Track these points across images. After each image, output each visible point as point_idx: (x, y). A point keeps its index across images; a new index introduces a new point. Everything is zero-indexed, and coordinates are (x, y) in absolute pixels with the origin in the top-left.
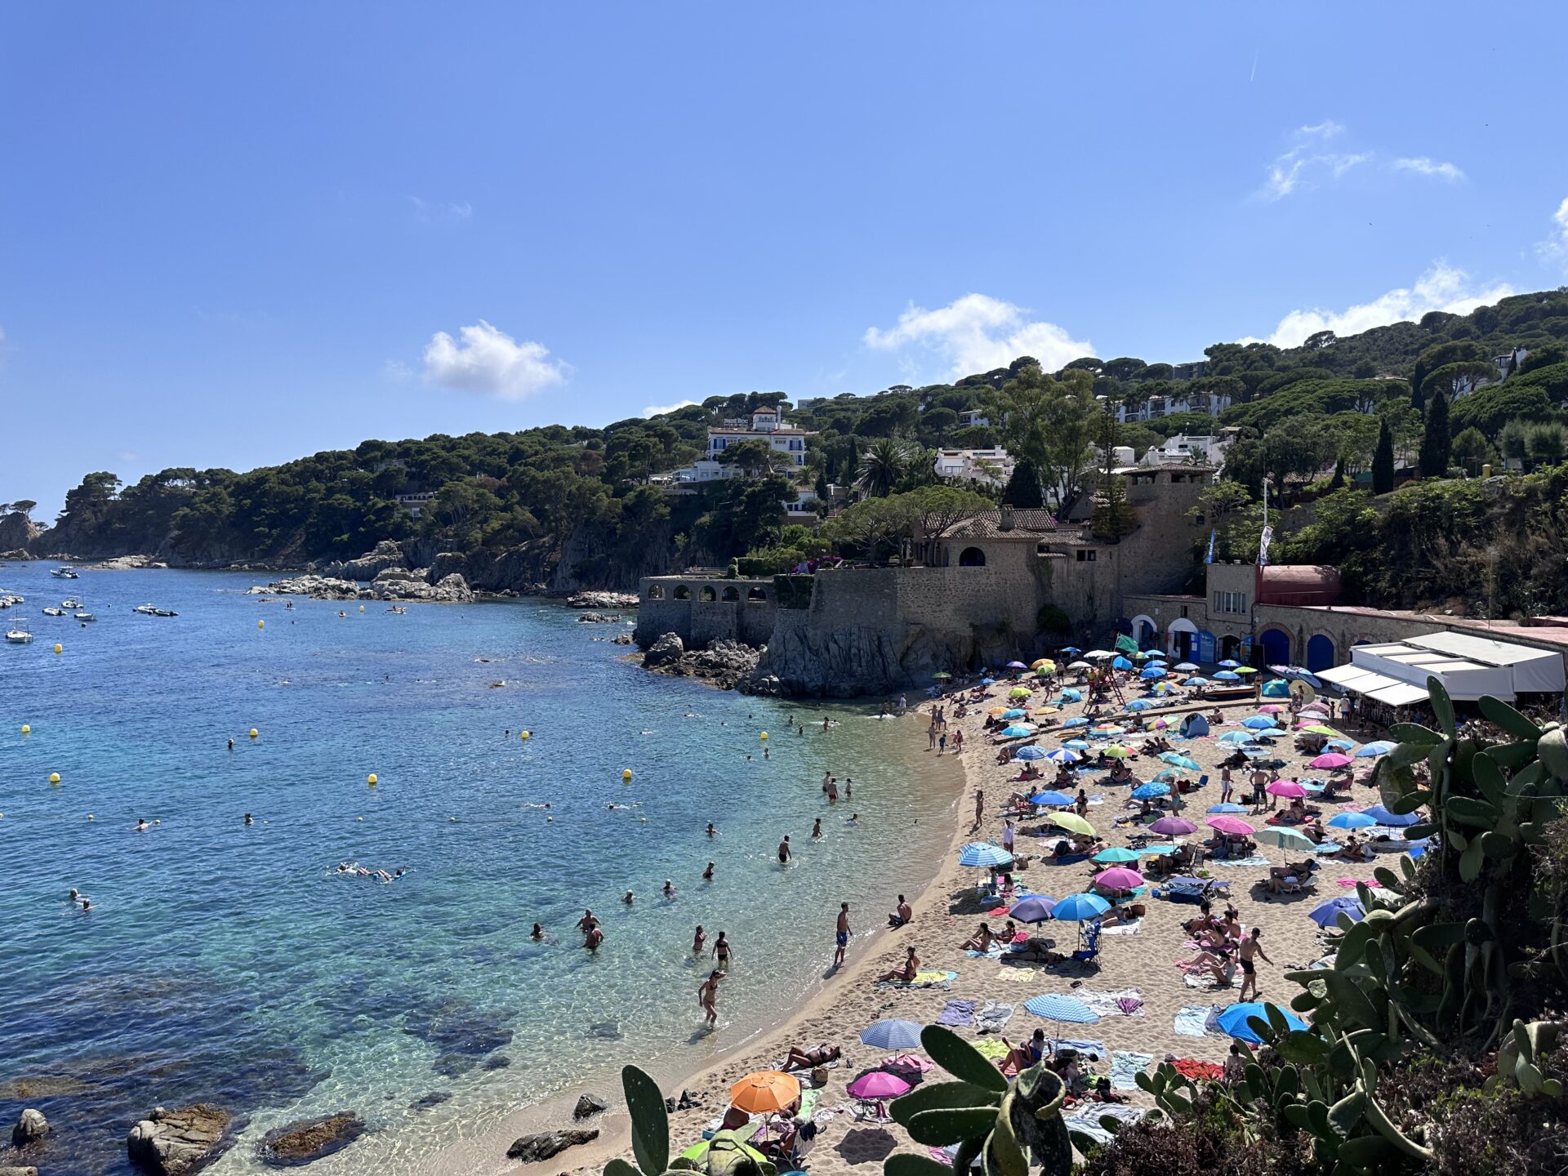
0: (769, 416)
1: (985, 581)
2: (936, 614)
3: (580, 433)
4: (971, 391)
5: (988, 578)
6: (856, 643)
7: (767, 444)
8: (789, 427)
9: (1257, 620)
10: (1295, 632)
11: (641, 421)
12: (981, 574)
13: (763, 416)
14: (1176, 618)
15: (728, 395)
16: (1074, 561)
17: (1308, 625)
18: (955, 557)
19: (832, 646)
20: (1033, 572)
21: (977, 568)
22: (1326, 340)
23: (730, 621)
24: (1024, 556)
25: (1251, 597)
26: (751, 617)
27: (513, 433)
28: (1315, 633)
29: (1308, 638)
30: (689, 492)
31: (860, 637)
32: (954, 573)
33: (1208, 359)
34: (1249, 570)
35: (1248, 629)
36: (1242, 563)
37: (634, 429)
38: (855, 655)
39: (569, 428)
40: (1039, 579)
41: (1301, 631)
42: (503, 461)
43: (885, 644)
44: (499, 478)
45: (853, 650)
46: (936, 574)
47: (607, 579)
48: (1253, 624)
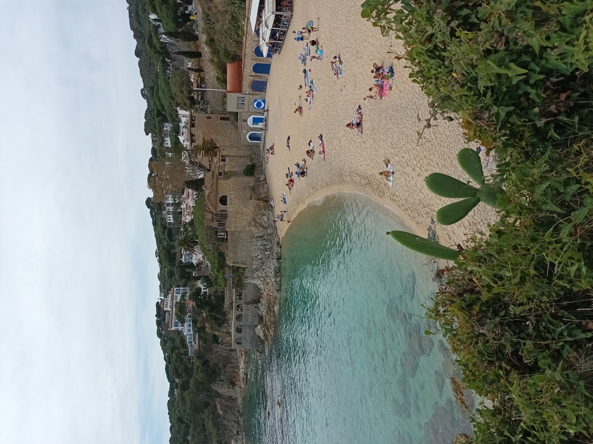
0: (165, 303)
1: (233, 196)
2: (247, 214)
3: (171, 393)
4: (159, 223)
5: (232, 194)
6: (259, 247)
7: (177, 303)
8: (170, 294)
9: (247, 93)
10: (252, 78)
11: (166, 366)
12: (230, 197)
13: (165, 306)
14: (247, 124)
15: (156, 327)
16: (226, 163)
17: (249, 73)
18: (223, 207)
19: (259, 257)
20: (229, 178)
21: (228, 199)
22: (144, 92)
23: (251, 307)
24: (223, 181)
25: (240, 95)
26: (250, 298)
27: (170, 424)
28: (252, 70)
29: (254, 74)
30: (197, 337)
31: (256, 245)
32: (230, 208)
33: (150, 134)
34: (229, 95)
35: (251, 96)
36: (226, 97)
37: (170, 368)
38: (263, 247)
39: (169, 398)
40: (233, 175)
41: (251, 76)
42: (183, 426)
43: (259, 235)
44: (190, 427)
45: (262, 248)
46: (230, 214)
47: (234, 373)
48: (249, 94)
